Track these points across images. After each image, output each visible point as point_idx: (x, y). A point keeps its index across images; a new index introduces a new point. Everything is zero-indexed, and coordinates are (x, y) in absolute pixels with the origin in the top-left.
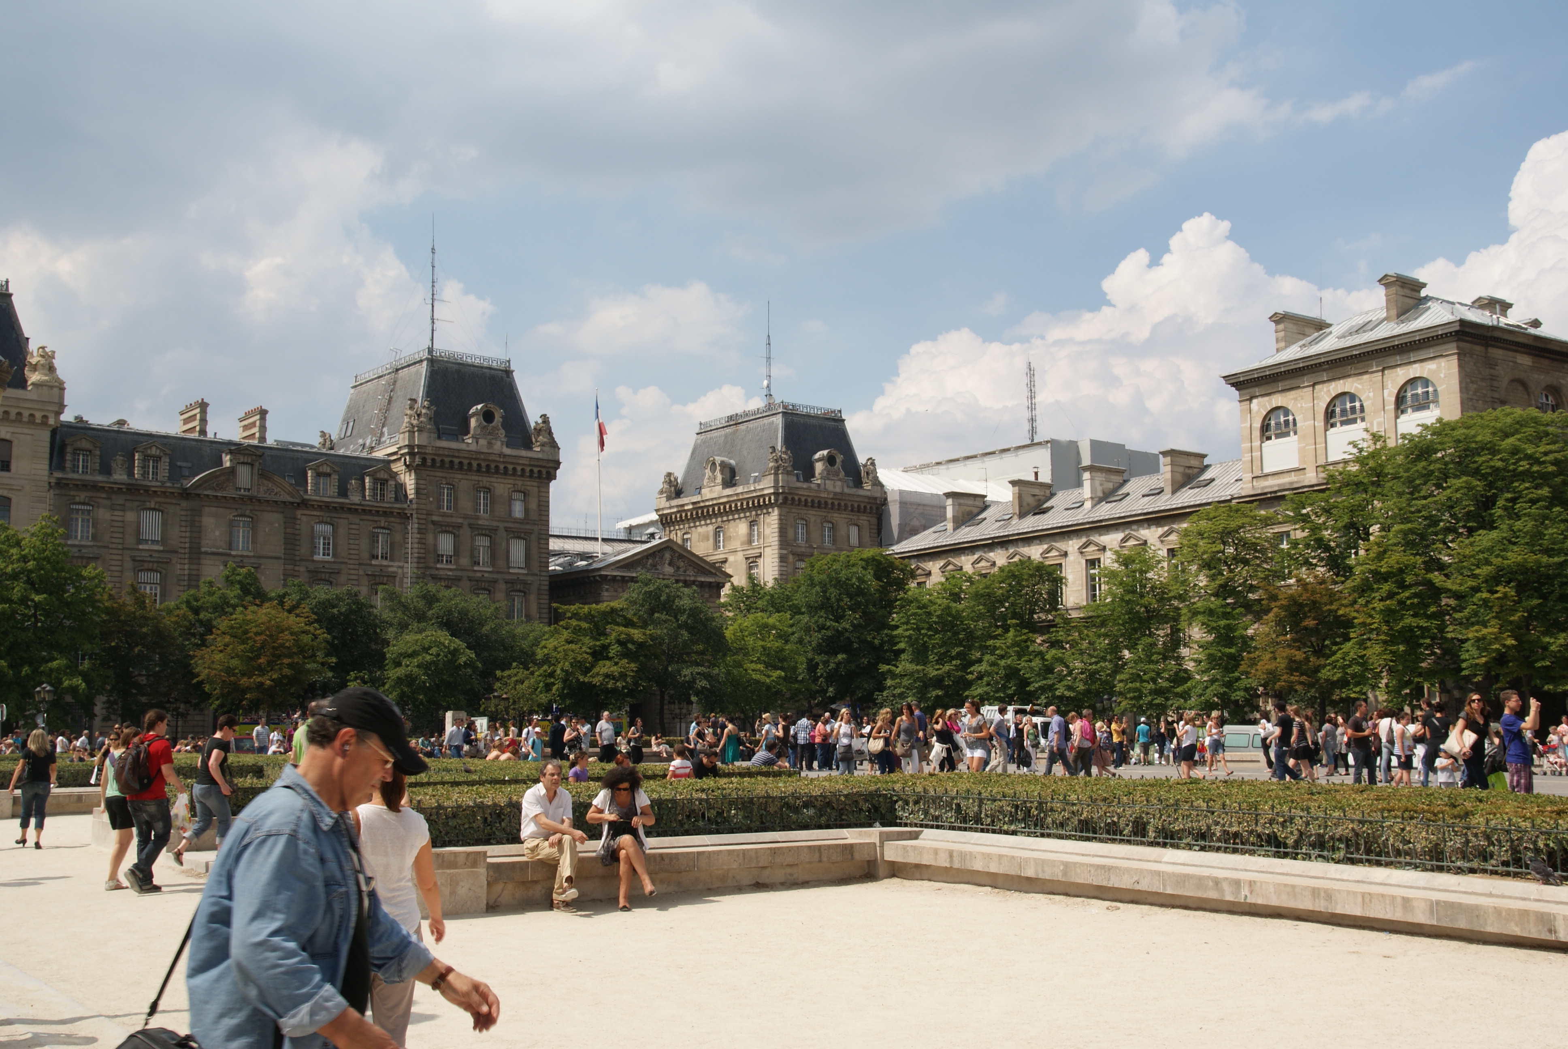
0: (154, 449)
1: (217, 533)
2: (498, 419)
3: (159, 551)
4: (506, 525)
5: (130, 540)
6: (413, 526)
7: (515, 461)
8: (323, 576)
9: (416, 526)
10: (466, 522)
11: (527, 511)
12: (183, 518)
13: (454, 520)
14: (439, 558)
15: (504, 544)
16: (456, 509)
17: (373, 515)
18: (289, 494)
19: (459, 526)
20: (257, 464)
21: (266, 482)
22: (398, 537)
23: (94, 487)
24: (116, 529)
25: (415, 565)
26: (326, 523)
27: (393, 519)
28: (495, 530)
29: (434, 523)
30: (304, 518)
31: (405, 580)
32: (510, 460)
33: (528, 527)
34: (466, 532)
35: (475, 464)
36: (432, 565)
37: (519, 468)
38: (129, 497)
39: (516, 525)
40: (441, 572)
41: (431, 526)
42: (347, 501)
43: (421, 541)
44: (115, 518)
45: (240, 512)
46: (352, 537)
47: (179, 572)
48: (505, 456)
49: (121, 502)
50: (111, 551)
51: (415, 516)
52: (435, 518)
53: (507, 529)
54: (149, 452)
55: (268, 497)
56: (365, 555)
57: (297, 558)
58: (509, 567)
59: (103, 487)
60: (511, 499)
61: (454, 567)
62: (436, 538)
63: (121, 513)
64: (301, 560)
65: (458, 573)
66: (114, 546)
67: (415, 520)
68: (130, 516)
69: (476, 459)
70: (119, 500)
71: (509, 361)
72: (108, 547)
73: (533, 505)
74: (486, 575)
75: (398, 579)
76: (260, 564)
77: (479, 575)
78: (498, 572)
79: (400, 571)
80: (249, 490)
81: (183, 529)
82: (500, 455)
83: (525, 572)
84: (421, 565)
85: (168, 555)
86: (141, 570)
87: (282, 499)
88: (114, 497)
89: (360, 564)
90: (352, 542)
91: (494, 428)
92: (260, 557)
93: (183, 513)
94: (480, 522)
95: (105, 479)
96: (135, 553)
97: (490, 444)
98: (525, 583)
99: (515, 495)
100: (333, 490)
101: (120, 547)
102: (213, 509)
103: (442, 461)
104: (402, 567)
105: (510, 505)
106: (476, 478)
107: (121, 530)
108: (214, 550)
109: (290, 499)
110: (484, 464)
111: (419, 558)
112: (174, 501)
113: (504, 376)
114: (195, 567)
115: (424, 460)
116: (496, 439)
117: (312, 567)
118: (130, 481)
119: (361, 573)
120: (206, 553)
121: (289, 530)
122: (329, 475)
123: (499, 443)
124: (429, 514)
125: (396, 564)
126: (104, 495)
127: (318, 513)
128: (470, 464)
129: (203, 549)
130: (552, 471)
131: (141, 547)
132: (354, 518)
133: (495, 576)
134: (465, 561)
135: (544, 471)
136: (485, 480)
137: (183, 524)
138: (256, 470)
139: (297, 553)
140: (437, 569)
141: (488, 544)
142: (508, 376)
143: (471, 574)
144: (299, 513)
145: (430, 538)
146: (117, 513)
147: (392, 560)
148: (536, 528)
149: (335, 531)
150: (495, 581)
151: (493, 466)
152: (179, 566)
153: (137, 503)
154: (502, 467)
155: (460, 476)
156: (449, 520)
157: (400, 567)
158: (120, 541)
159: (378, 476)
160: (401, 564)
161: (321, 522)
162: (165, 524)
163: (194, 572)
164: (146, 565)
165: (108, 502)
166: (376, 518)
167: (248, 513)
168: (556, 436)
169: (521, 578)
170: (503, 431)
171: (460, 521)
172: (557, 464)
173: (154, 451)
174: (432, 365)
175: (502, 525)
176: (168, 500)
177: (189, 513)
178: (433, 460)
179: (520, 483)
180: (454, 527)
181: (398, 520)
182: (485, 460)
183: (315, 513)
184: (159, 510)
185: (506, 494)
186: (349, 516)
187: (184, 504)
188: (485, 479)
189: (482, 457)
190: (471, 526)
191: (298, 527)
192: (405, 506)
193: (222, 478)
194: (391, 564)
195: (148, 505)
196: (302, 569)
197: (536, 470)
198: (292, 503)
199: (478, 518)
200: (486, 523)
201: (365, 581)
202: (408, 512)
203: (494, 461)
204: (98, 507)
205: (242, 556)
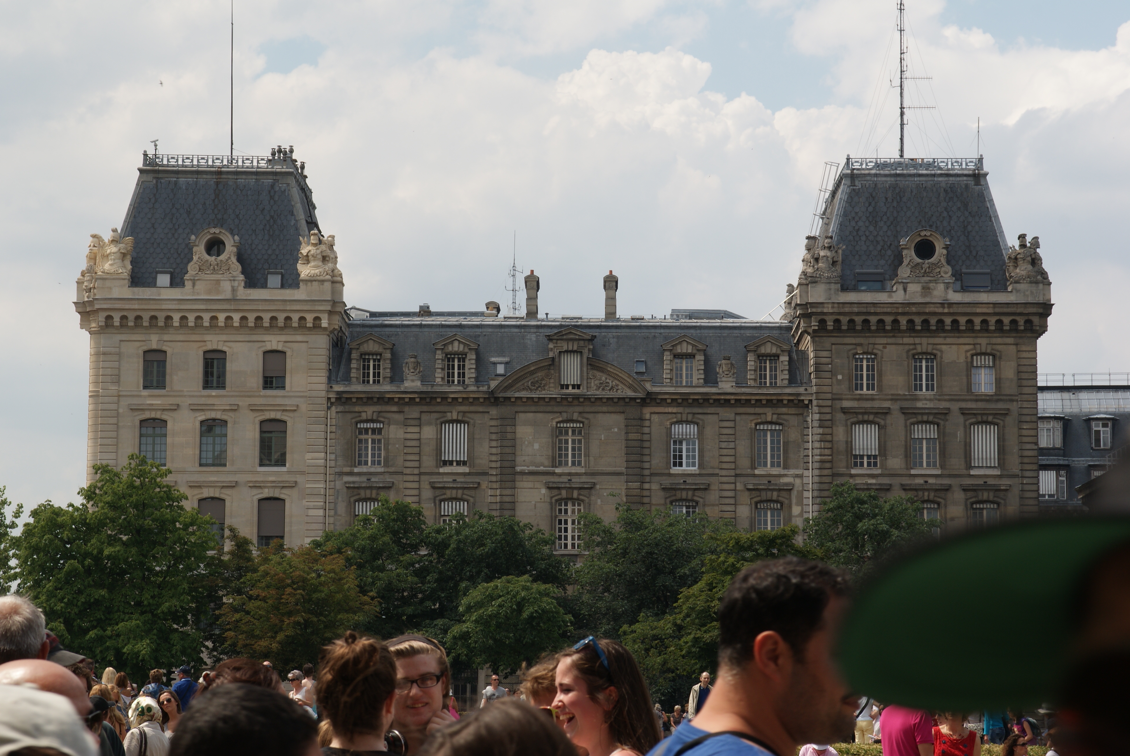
0: (456, 344)
1: (536, 446)
2: (940, 251)
3: (464, 474)
4: (964, 405)
5: (428, 463)
6: (813, 417)
7: (968, 310)
8: (684, 495)
9: (817, 417)
10: (895, 407)
11: (999, 382)
12: (493, 430)
13: (877, 404)
14: (856, 460)
15: (960, 434)
16: (880, 389)
17: (754, 406)
18: (630, 387)
19: (886, 413)
20: (586, 351)
21: (598, 374)
22: (794, 435)
23: (381, 399)
24: (410, 450)
25: (817, 472)
26: (688, 422)
27: (784, 410)
28: (945, 413)
29: (845, 411)
30: (655, 418)
31: (806, 494)
32: (961, 310)
33: (1000, 405)
34: (956, 419)
35: (903, 321)
36: (843, 470)
37: (977, 320)
38: (425, 408)
39: (981, 405)
40: (858, 481)
41: (840, 416)
42: (714, 390)
43: (827, 439)
44: (409, 436)
45: (565, 416)
46: (724, 438)
47: (490, 499)
48: (951, 305)
49: (416, 415)
50: (407, 478)
51: (815, 403)
52: (846, 404)
53: (963, 412)
54: (450, 348)
55: (600, 393)
56: (744, 462)
57: (647, 472)
58: (970, 467)
59: (391, 399)
60: (970, 366)
61: (879, 471)
62: (849, 433)
63: (416, 429)
64: (652, 475)
65: (886, 481)
66: (408, 471)
67: (816, 409)
68: (428, 432)
69: (903, 314)
70: (413, 412)
71: (981, 160)
72: (402, 473)
73: (1009, 371)
74: (931, 481)
75: (794, 494)
76: (594, 484)
77: (920, 481)
78: (950, 476)
79: (798, 481)
80: (579, 386)
81: (494, 444)
82: (942, 304)
83: (997, 472)
84: (826, 472)
85: (477, 479)
86: (444, 500)
87: (620, 394)
88: (406, 409)
89: (736, 475)
90: (724, 445)
91: (936, 265)
92: (593, 474)
93: (493, 423)
94: (919, 404)
95: (394, 389)
96: (434, 479)
97: (926, 290)
98: (997, 490)
99: (978, 361)
100: (698, 377)
101: (416, 471)
102: (530, 415)
103: (851, 321)
104: (801, 476)
105: (969, 376)
106: (910, 340)
107: (417, 450)
108: (532, 468)
109: (630, 393)
110: (918, 320)
111: (822, 462)
112: (481, 409)
113: (971, 182)
114: (508, 492)
115: (822, 322)
116: (936, 282)
117: (667, 482)
118: (425, 389)
119: (739, 487)
120: (522, 473)
121: (632, 436)
122: (692, 356)
123: (941, 287)
124: (836, 398)
125: (792, 472)
126: (395, 409)
127: (675, 410)
128: (896, 322)
129: (518, 469)
130: (1036, 320)
131: (441, 470)
132: (727, 413)
133: (946, 481)
134: (895, 463)
135: (1021, 321)
136: (924, 343)
137: (494, 437)
138: (585, 360)
139: (646, 465)
140: (852, 476)
141: (934, 435)
142: (978, 183)
143: (906, 481)
144: (647, 411)
145: (840, 433)
146: (410, 429)
147: (786, 467)
148: (1014, 407)
149: (700, 433)
150: (947, 489)
151: (933, 321)
152: (490, 492)
153: (435, 416)
154: (948, 320)
155: (884, 341)
156: (868, 404)
157: (797, 476)
158: (416, 464)
159: (762, 350)
160: (799, 472)
161: (680, 422)
162: (471, 439)
163: (507, 499)
164: (449, 494)
165: (399, 417)
166: (758, 410)
167: (575, 416)
168: (1046, 266)
169: (991, 481)
170: (949, 269)
171: (886, 404)
172: (1046, 308)
173: (456, 347)
174: (853, 184)
175: (955, 407)
176: (472, 408)
177: (498, 422)
178: (837, 321)
179: (983, 341)
180: (876, 414)
181: (792, 411)
182: (919, 314)
183: (670, 410)
184: (464, 422)
185: (962, 359)
186: (719, 410)
187: (494, 411)
188: (924, 341)
189: (914, 309)
190: (903, 411)
191: (646, 430)
192: (801, 390)
193: (540, 374)
194: (785, 472)
195: (449, 416)
196: (655, 487)
197: (1006, 320)
198: (634, 399)
199: (916, 399)
200: (929, 405)
201: (745, 498)
202: (806, 399)
203: (935, 314)
204: (389, 425)
205: (570, 474)
